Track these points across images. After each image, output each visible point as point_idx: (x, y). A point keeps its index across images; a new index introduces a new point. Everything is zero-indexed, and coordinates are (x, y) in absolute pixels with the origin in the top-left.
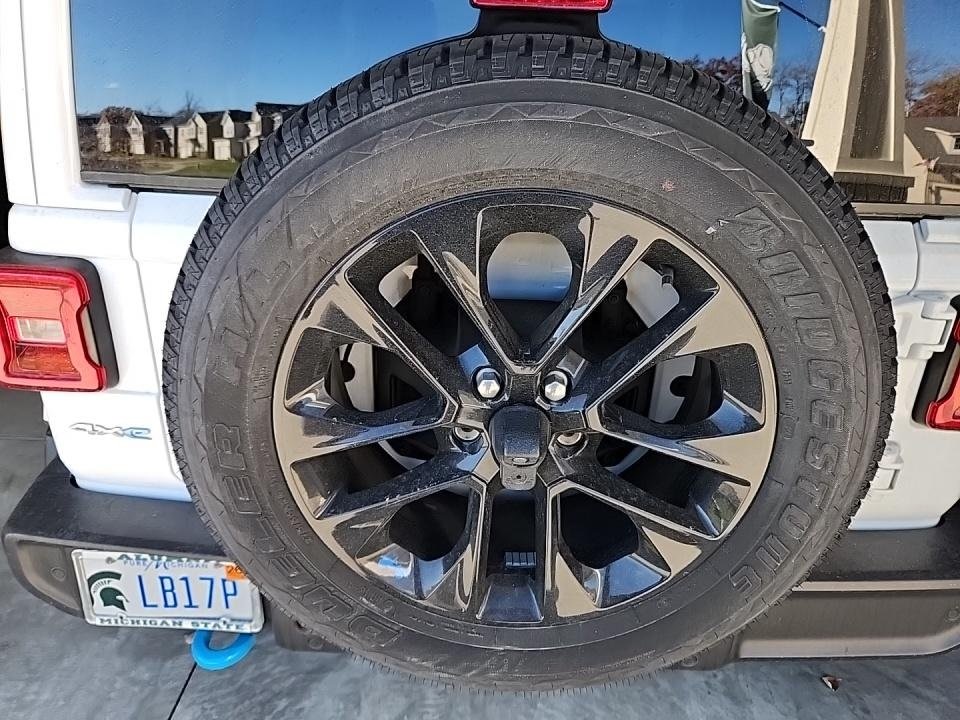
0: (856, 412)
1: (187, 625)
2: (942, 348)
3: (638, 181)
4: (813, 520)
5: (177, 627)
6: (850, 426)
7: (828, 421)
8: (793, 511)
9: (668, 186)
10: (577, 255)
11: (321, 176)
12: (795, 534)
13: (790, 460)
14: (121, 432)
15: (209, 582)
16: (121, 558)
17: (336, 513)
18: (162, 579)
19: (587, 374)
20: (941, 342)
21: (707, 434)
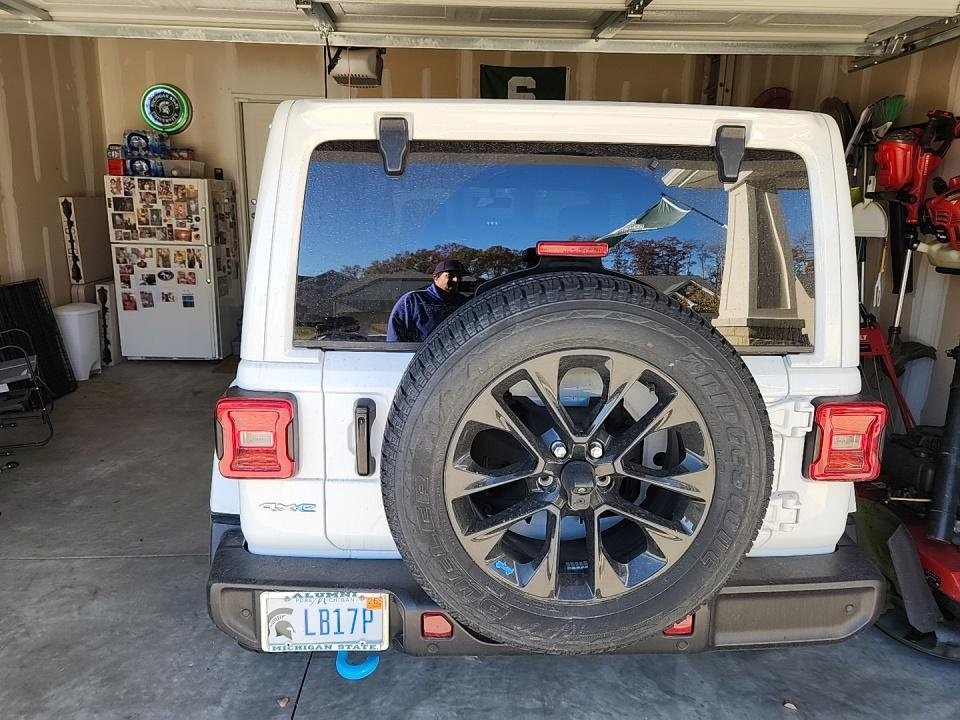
0: (755, 454)
1: (335, 648)
2: (810, 429)
3: (636, 343)
4: (742, 519)
5: (328, 649)
6: (752, 463)
7: (741, 461)
8: (730, 514)
9: (649, 345)
10: (606, 380)
11: (487, 344)
12: (733, 528)
13: (725, 485)
14: (295, 508)
15: (353, 612)
16: (295, 596)
17: (474, 531)
18: (321, 611)
19: (612, 443)
20: (809, 425)
21: (679, 473)
